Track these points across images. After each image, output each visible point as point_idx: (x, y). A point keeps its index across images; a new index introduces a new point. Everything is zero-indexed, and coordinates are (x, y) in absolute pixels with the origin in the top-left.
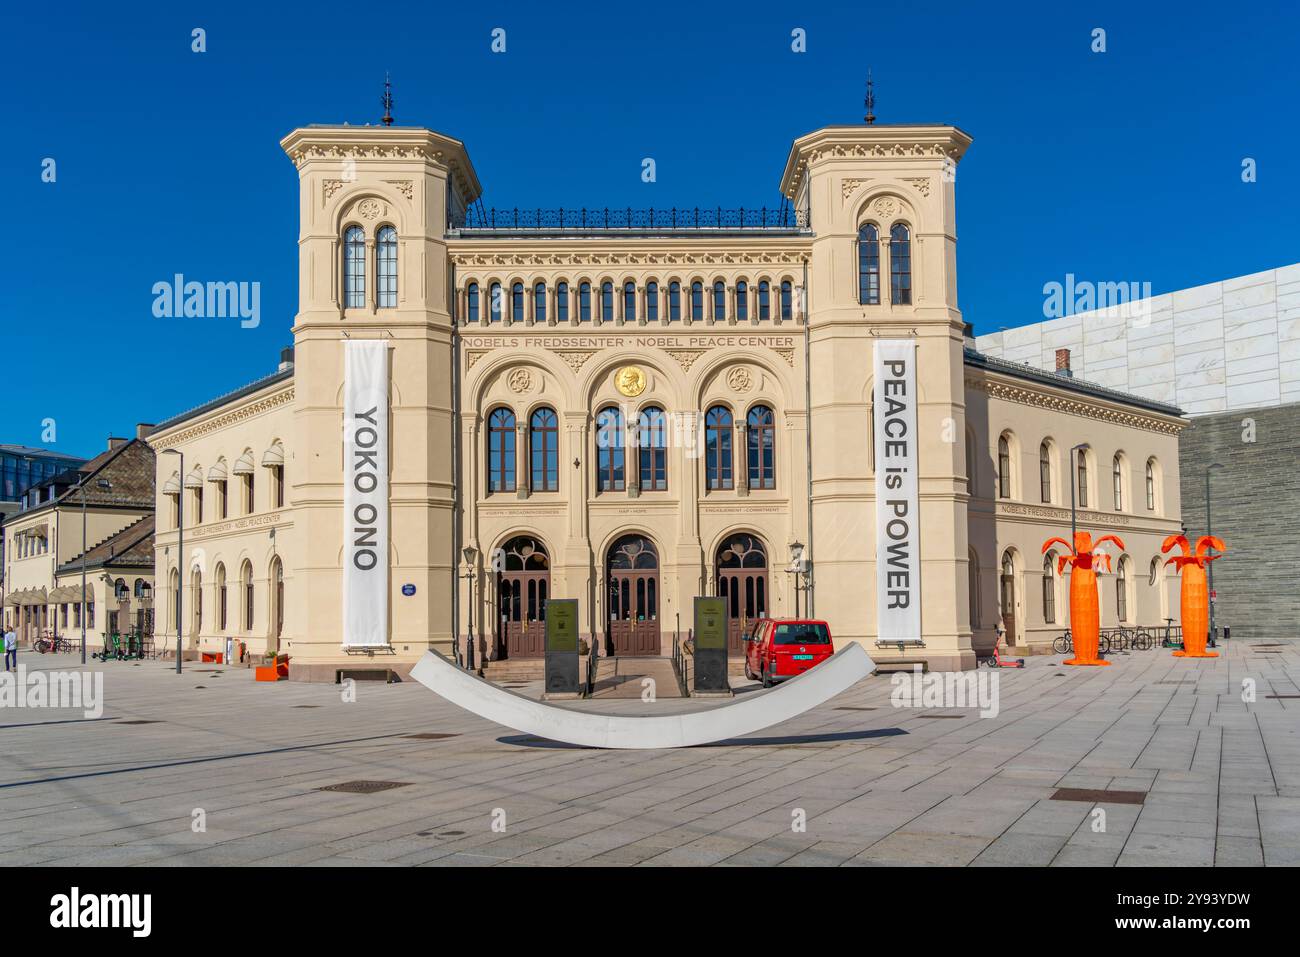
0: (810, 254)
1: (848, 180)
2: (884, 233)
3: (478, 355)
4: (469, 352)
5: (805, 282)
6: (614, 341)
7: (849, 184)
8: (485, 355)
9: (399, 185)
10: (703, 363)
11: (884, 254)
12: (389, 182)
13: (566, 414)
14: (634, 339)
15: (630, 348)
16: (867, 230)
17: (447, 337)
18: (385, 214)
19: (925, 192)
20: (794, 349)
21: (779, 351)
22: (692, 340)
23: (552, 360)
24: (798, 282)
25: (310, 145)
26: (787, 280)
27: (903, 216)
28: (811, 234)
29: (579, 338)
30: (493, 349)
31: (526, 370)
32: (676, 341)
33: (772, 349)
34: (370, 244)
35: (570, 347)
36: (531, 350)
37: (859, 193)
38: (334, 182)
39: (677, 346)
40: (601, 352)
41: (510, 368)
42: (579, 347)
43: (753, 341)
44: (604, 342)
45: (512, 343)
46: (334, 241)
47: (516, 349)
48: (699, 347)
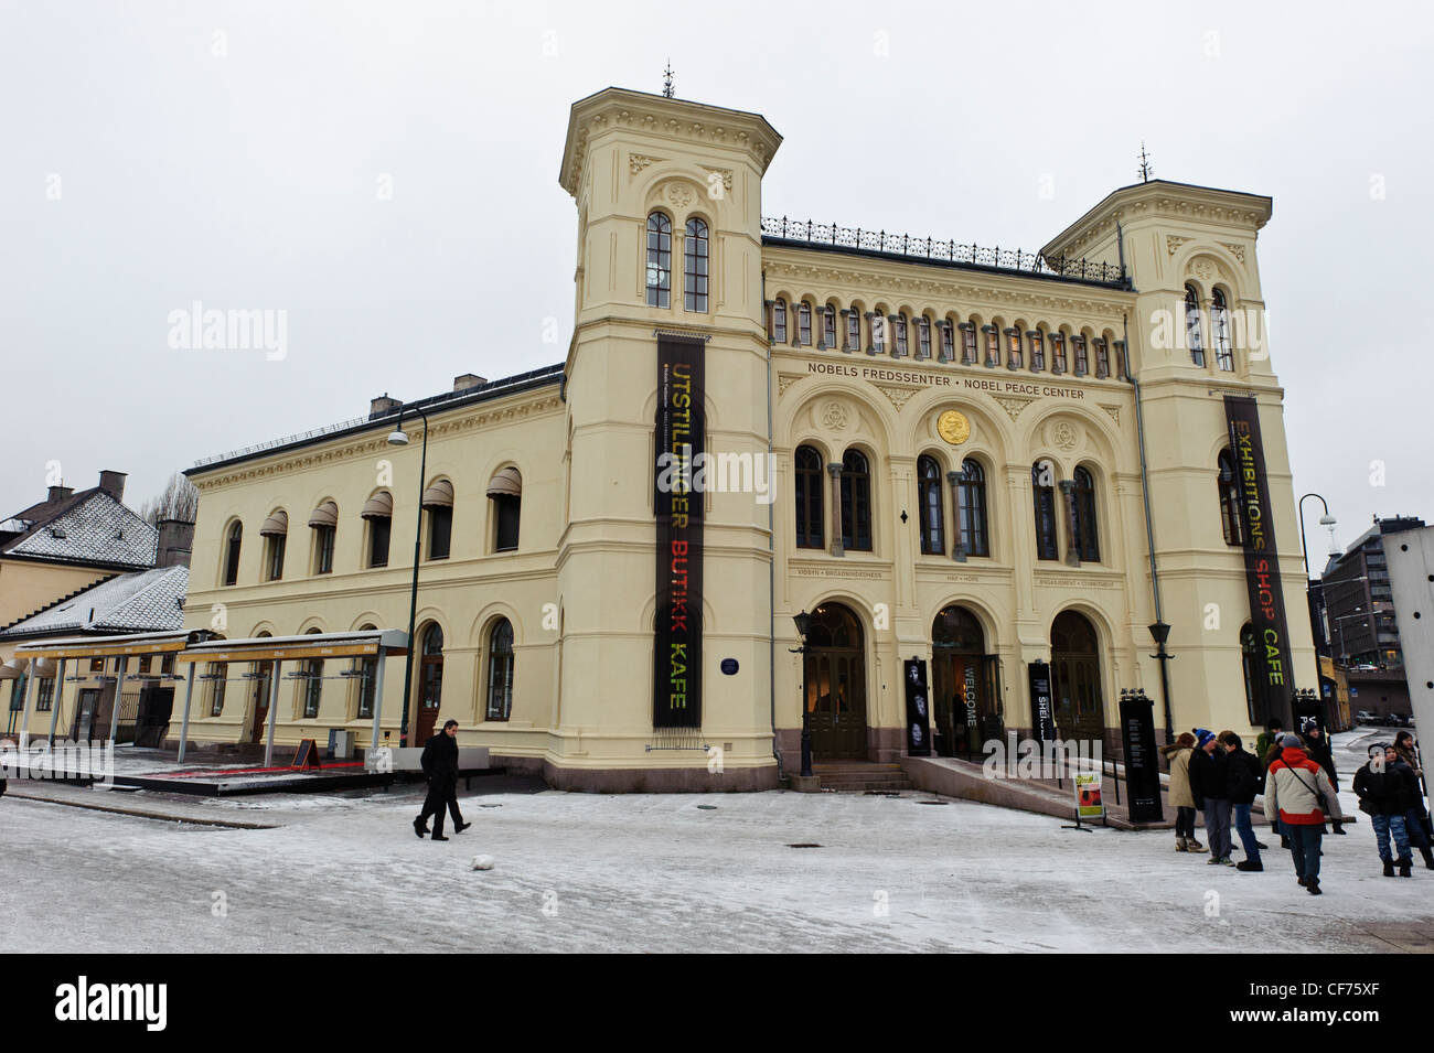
0: (1132, 309)
1: (1172, 237)
2: (1206, 295)
3: (790, 381)
4: (782, 375)
5: (1126, 337)
6: (942, 379)
7: (1174, 242)
8: (800, 381)
9: (715, 173)
10: (1032, 413)
12: (707, 168)
13: (886, 458)
14: (962, 380)
15: (957, 389)
17: (764, 352)
18: (699, 204)
19: (1242, 259)
20: (1121, 406)
21: (1108, 408)
22: (1019, 387)
23: (874, 394)
24: (1119, 337)
25: (620, 112)
26: (1107, 334)
27: (1224, 281)
28: (1130, 289)
29: (903, 373)
30: (807, 375)
31: (841, 405)
32: (1002, 386)
33: (1100, 405)
34: (680, 235)
35: (894, 381)
36: (850, 380)
37: (1184, 252)
38: (643, 158)
39: (1004, 391)
40: (927, 390)
41: (825, 399)
42: (903, 382)
43: (1080, 395)
44: (928, 379)
45: (830, 370)
46: (641, 224)
47: (834, 378)
48: (1027, 395)
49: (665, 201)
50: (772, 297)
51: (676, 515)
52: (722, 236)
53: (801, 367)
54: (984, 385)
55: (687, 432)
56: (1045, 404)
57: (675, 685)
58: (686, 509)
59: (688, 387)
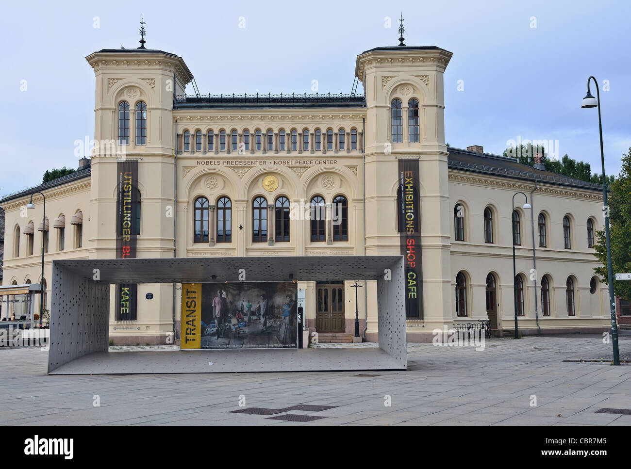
0: (366, 116)
1: (385, 77)
2: (405, 104)
3: (189, 170)
4: (185, 168)
5: (363, 131)
6: (263, 162)
7: (385, 79)
8: (193, 169)
9: (147, 81)
10: (309, 174)
11: (405, 115)
12: (142, 79)
13: (236, 201)
14: (272, 161)
15: (270, 166)
16: (396, 103)
17: (172, 161)
18: (141, 96)
19: (427, 83)
20: (357, 166)
21: (349, 167)
22: (302, 162)
23: (228, 172)
24: (360, 130)
25: (101, 61)
26: (354, 129)
27: (415, 95)
28: (365, 106)
29: (243, 161)
30: (196, 167)
31: (214, 178)
32: (294, 162)
33: (345, 166)
34: (132, 112)
35: (239, 165)
36: (217, 167)
37: (391, 84)
38: (114, 79)
39: (294, 165)
40: (255, 168)
41: (206, 176)
42: (243, 165)
43: (335, 162)
44: (256, 163)
45: (207, 163)
46: (113, 110)
47: (209, 166)
48: (306, 165)
49: (125, 97)
50: (180, 132)
51: (124, 236)
52: (149, 110)
53: (193, 163)
54: (284, 163)
55: (130, 201)
56: (316, 168)
57: (123, 304)
58: (129, 233)
59: (130, 182)
